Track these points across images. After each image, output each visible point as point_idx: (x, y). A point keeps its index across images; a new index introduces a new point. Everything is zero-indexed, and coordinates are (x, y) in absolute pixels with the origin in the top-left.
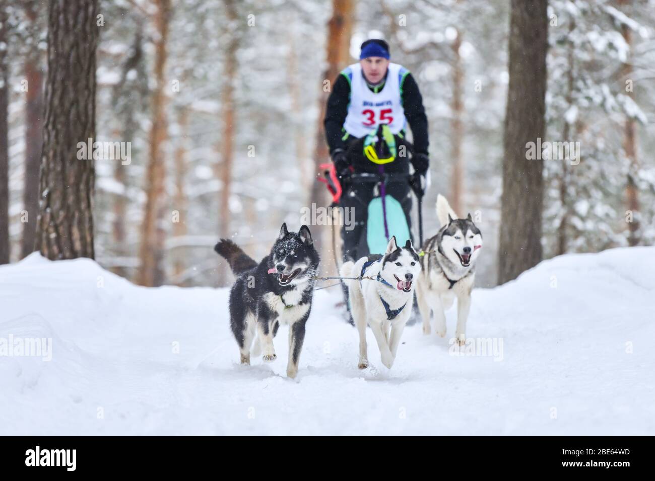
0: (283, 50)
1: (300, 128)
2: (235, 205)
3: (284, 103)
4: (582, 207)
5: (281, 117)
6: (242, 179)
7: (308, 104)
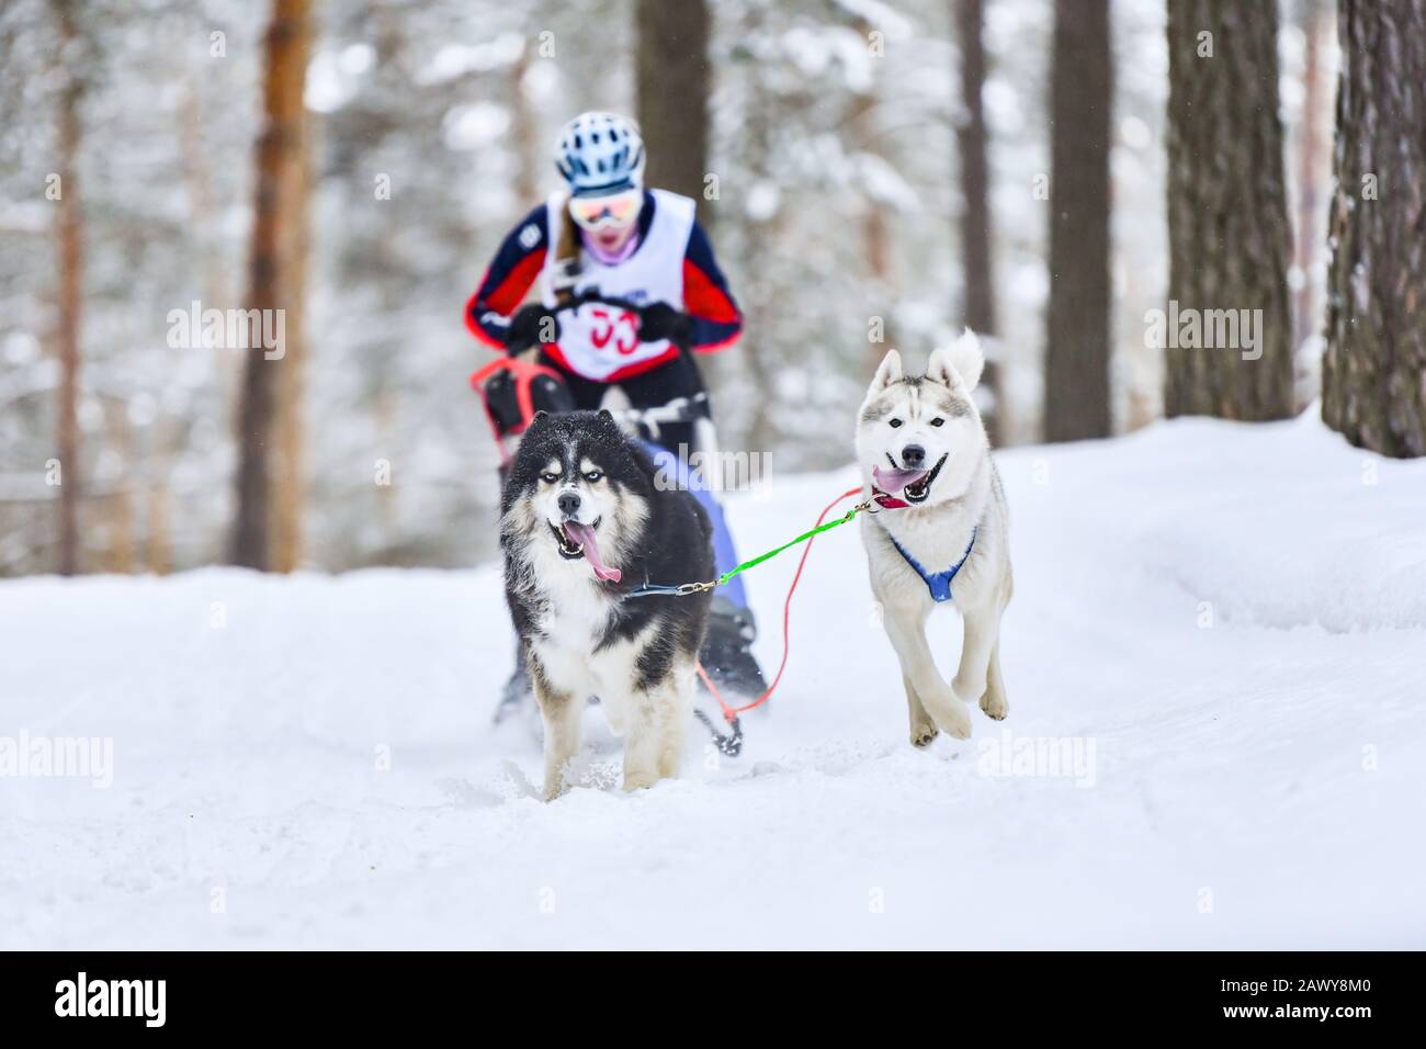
0: (171, 95)
1: (213, 252)
2: (89, 414)
3: (177, 203)
4: (791, 383)
5: (172, 233)
6: (101, 359)
7: (225, 202)
